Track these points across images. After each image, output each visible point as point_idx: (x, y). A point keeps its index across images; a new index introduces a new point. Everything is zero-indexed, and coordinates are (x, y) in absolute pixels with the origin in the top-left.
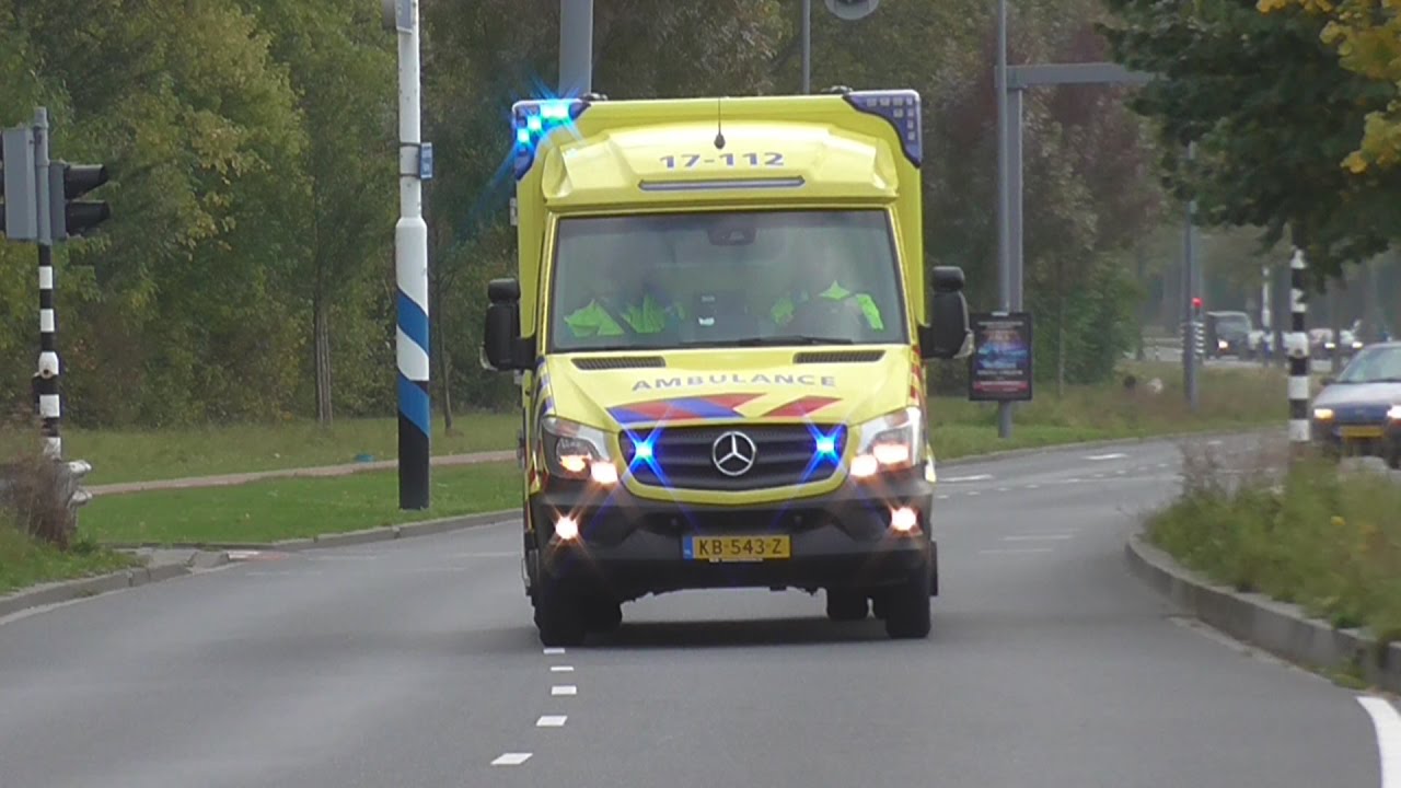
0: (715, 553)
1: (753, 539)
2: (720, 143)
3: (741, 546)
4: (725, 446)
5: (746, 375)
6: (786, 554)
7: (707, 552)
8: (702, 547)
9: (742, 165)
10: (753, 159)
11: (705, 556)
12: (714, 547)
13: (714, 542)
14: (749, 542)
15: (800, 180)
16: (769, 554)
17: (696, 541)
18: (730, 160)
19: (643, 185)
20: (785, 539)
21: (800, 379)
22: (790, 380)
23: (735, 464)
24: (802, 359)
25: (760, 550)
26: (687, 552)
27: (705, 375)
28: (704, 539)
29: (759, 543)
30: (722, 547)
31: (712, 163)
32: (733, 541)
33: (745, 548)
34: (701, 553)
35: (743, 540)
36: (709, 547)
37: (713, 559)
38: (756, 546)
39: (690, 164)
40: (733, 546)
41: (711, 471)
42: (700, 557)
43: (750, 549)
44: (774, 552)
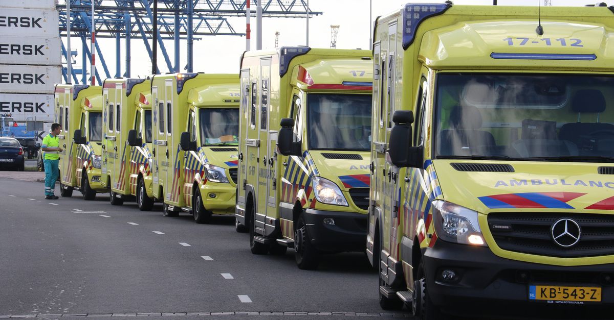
0: (551, 297)
1: (578, 289)
2: (540, 31)
3: (570, 294)
4: (560, 228)
5: (571, 181)
6: (599, 299)
7: (546, 297)
8: (543, 292)
9: (556, 47)
10: (564, 43)
11: (544, 298)
12: (551, 293)
13: (551, 289)
14: (575, 291)
15: (594, 57)
16: (587, 299)
17: (538, 288)
18: (548, 43)
19: (493, 55)
20: (599, 290)
21: (607, 184)
22: (600, 185)
23: (567, 239)
24: (603, 171)
25: (582, 296)
26: (531, 295)
27: (543, 178)
28: (544, 287)
29: (582, 292)
30: (556, 293)
31: (537, 44)
32: (564, 290)
33: (572, 295)
34: (542, 297)
35: (571, 289)
36: (547, 293)
37: (550, 300)
38: (579, 293)
39: (523, 43)
40: (564, 293)
41: (550, 243)
42: (540, 299)
43: (576, 295)
44: (592, 298)
